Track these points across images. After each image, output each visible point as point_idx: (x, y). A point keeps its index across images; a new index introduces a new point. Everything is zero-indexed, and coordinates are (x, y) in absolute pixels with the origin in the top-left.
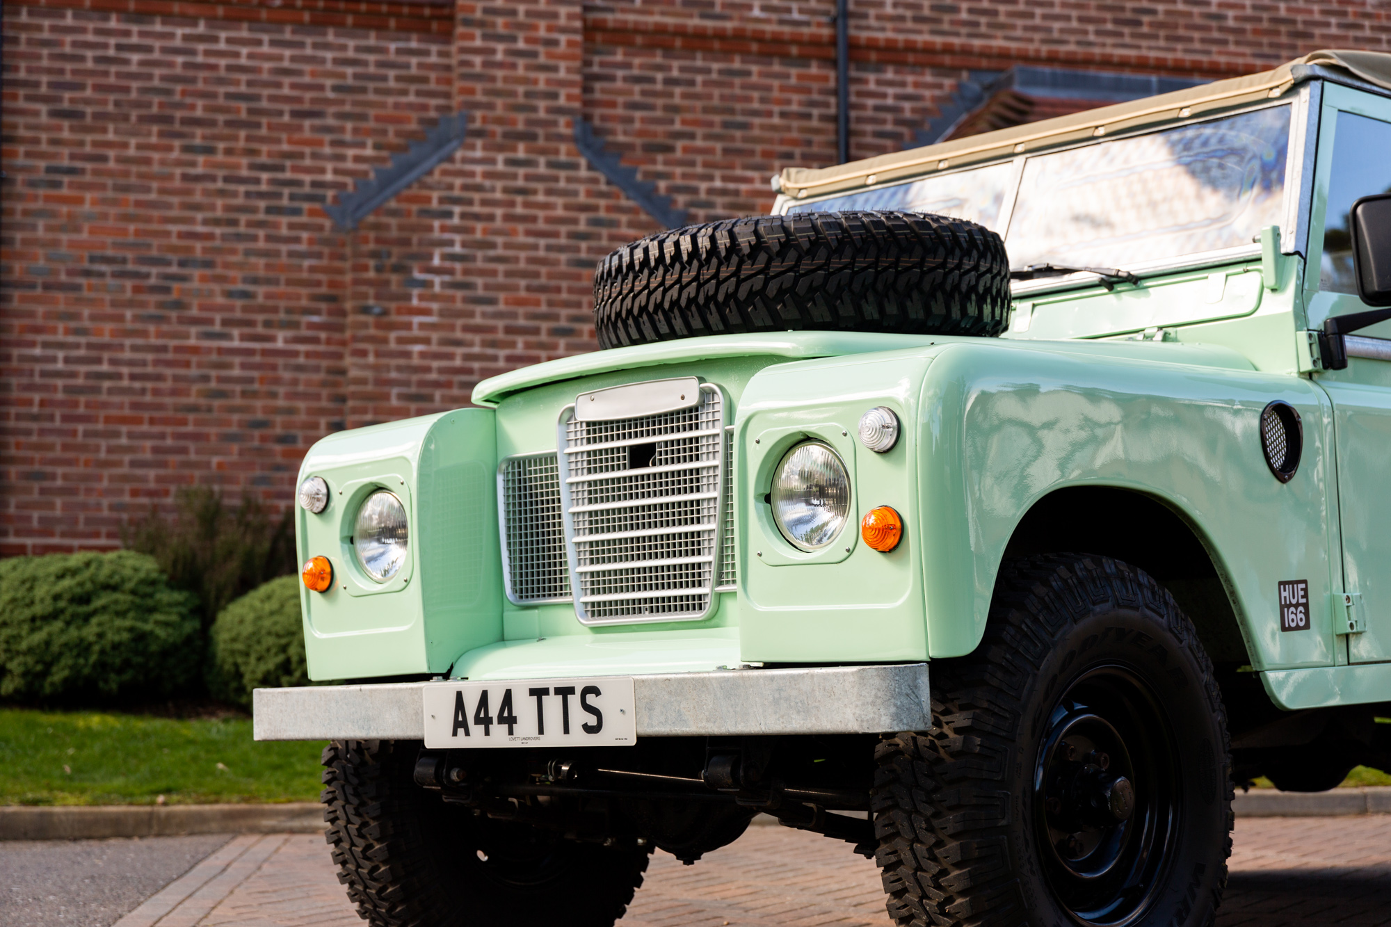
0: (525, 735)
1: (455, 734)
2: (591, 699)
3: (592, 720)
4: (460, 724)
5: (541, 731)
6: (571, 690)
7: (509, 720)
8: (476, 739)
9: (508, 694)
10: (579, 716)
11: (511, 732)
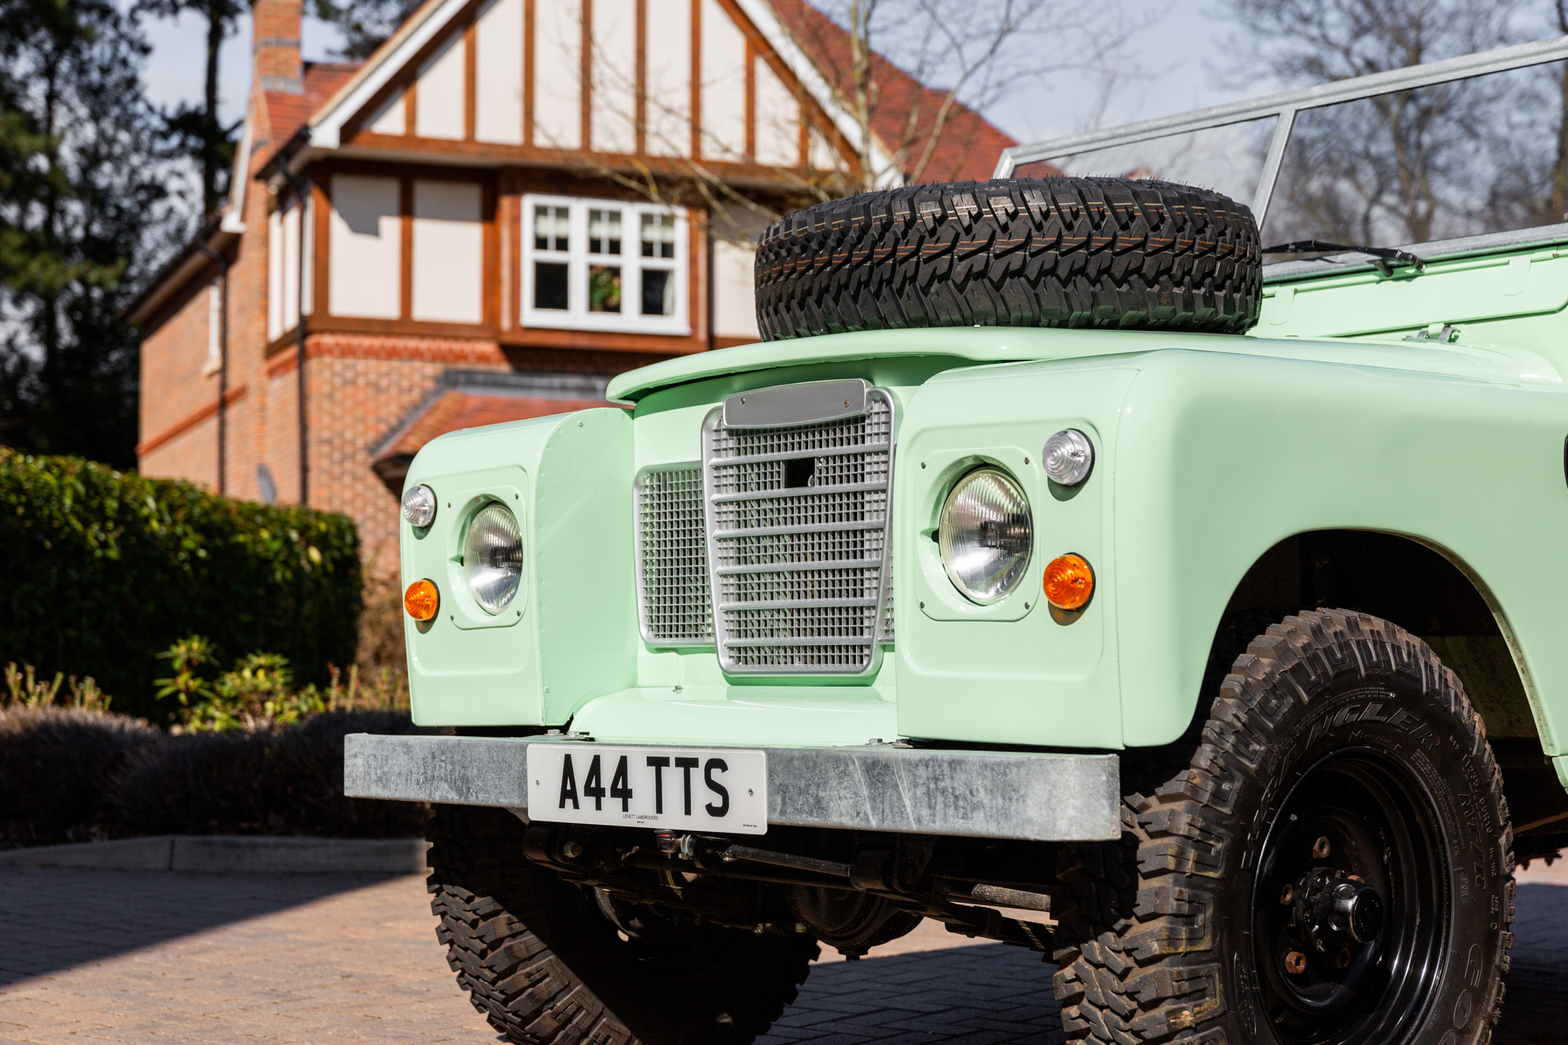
0: (640, 813)
1: (562, 805)
2: (716, 774)
3: (717, 801)
4: (568, 794)
5: (659, 810)
6: (694, 762)
7: (624, 794)
8: (586, 813)
9: (623, 761)
10: (703, 795)
11: (625, 808)
